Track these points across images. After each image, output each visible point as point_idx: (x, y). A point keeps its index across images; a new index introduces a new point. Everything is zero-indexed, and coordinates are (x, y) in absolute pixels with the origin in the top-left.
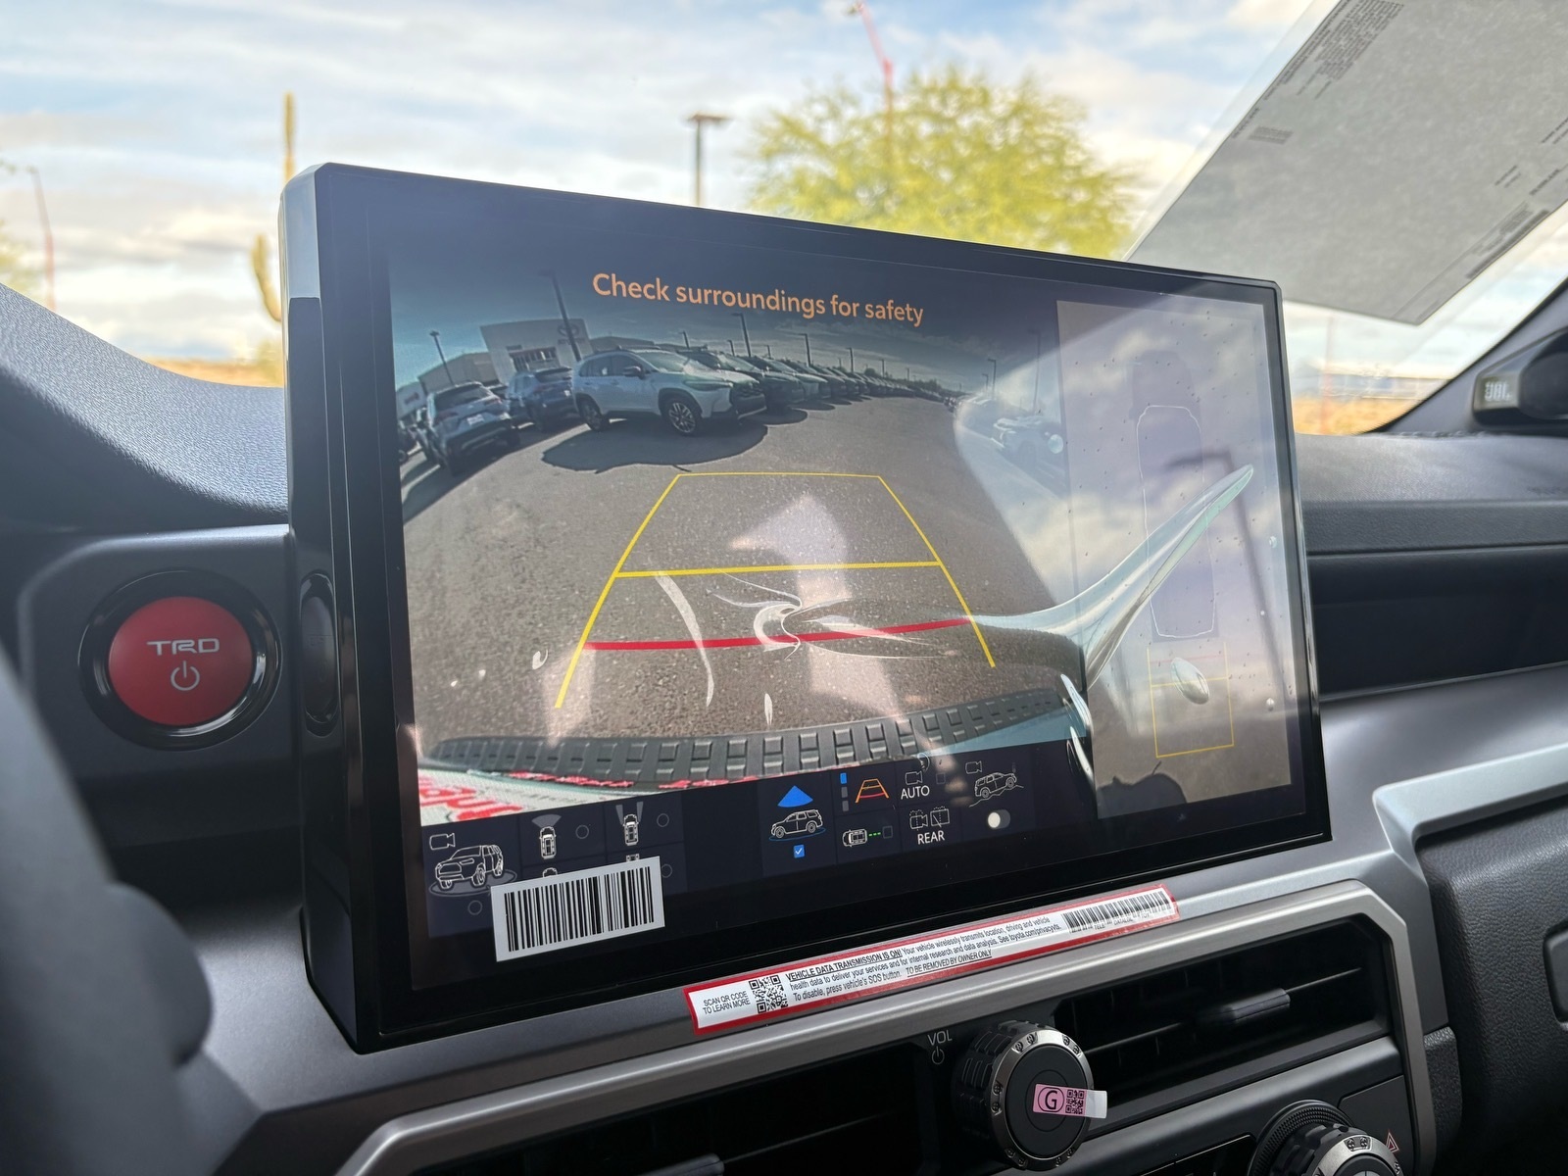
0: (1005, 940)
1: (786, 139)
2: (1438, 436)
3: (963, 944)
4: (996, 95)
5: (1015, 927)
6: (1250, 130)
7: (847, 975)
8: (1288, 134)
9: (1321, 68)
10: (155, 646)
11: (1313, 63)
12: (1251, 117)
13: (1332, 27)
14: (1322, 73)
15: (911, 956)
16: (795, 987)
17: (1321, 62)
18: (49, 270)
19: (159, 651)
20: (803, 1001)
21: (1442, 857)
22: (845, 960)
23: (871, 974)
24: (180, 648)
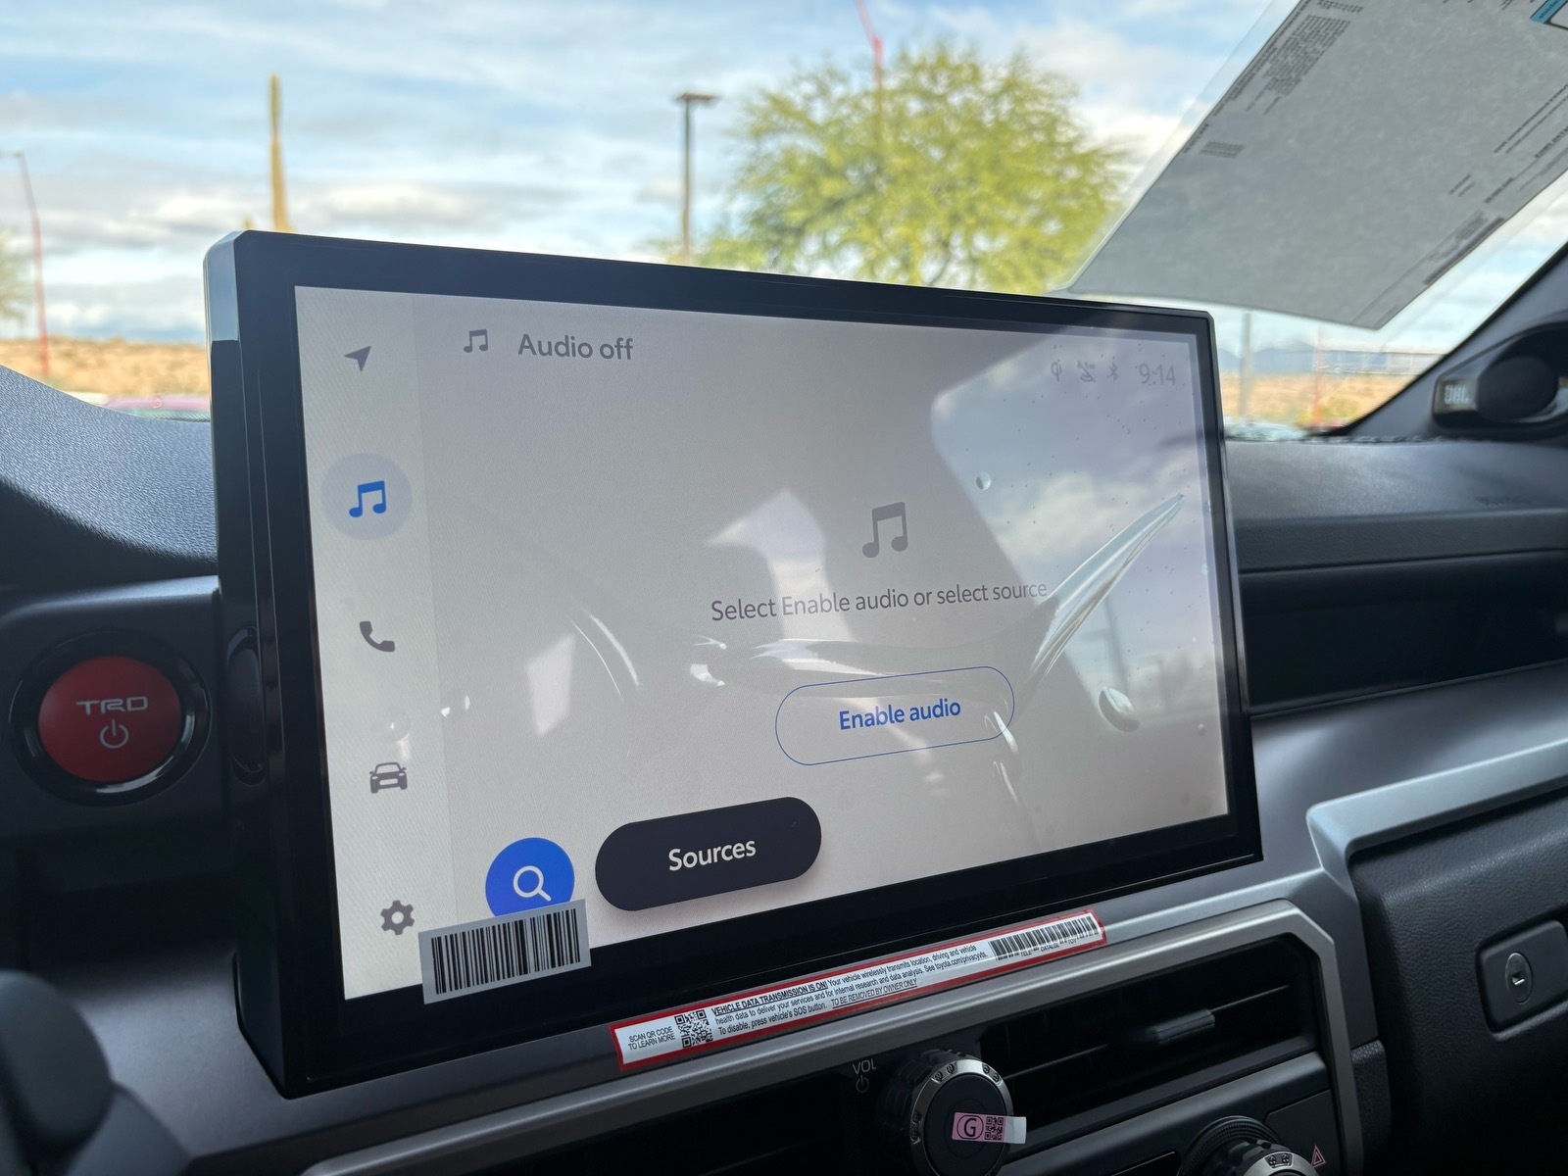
0: (931, 968)
1: (775, 117)
2: (1395, 441)
3: (889, 974)
4: (987, 71)
5: (941, 956)
6: (1201, 144)
7: (772, 1008)
8: (1239, 149)
9: (1269, 83)
10: (84, 706)
11: (1260, 80)
12: (1201, 133)
13: (1279, 44)
14: (1270, 89)
15: (837, 987)
16: (721, 1021)
17: (1269, 79)
18: (37, 255)
19: (88, 711)
20: (728, 1035)
21: (1374, 872)
22: (771, 993)
23: (796, 1007)
24: (109, 707)
